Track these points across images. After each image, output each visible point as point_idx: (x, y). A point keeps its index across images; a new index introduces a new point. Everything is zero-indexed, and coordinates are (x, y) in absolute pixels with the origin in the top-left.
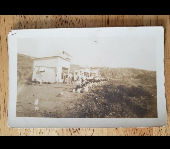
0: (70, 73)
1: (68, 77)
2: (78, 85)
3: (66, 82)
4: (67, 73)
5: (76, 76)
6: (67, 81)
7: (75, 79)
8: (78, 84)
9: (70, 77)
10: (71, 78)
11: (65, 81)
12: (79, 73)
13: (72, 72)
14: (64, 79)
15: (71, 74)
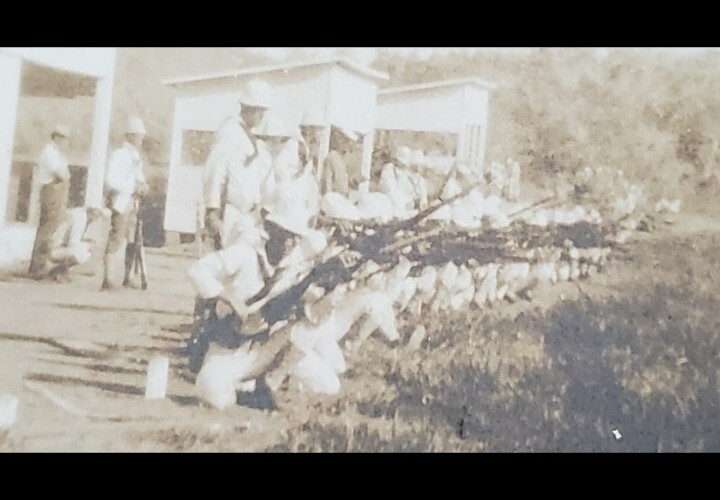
0: (115, 142)
1: (94, 196)
2: (212, 303)
3: (63, 268)
4: (79, 143)
5: (195, 174)
6: (80, 251)
7: (178, 217)
8: (213, 289)
9: (110, 196)
10: (124, 204)
11: (57, 253)
12: (233, 142)
13: (138, 127)
14: (46, 220)
15: (128, 155)
